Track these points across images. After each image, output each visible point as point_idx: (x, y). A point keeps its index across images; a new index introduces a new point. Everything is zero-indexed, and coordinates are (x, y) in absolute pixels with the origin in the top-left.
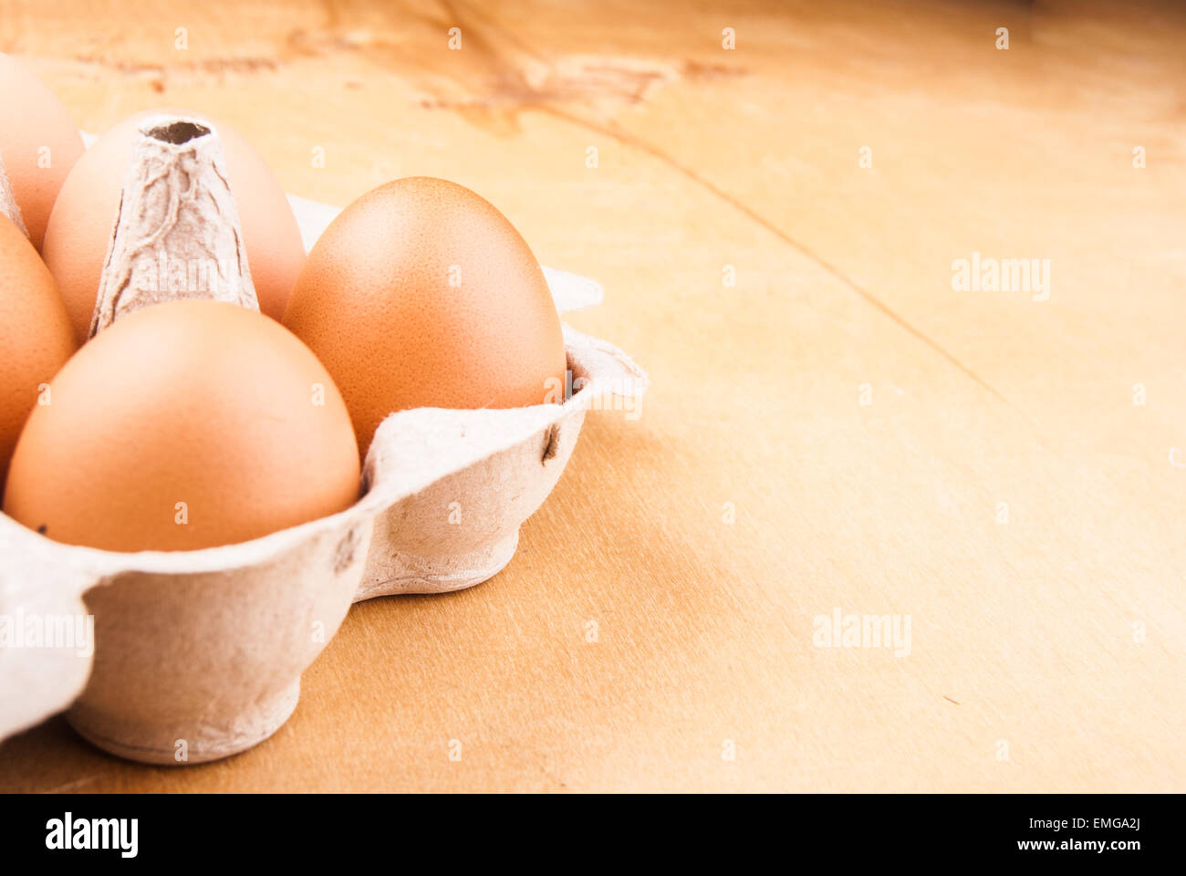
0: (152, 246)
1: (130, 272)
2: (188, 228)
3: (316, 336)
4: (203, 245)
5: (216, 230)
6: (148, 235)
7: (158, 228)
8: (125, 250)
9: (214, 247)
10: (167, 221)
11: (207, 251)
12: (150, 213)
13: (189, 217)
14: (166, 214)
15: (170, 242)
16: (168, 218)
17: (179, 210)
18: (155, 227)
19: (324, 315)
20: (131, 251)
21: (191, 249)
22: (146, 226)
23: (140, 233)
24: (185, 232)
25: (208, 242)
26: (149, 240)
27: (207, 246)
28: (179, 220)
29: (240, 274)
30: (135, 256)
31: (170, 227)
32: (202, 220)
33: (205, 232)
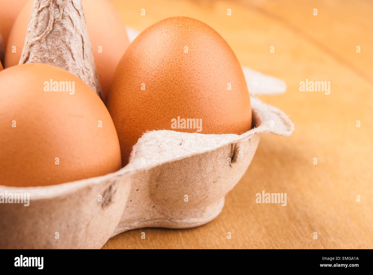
0: (39, 41)
1: (29, 54)
2: (58, 33)
3: (121, 92)
4: (64, 42)
5: (71, 35)
6: (38, 36)
7: (43, 32)
8: (28, 43)
9: (70, 43)
10: (47, 29)
11: (66, 45)
12: (40, 24)
13: (58, 28)
14: (47, 26)
15: (49, 40)
16: (48, 27)
17: (54, 24)
18: (42, 32)
19: (125, 82)
20: (30, 43)
21: (59, 43)
22: (38, 31)
23: (34, 34)
24: (56, 35)
25: (67, 40)
26: (39, 38)
27: (66, 43)
28: (53, 29)
29: (84, 59)
30: (32, 46)
31: (49, 32)
32: (65, 29)
33: (66, 35)
